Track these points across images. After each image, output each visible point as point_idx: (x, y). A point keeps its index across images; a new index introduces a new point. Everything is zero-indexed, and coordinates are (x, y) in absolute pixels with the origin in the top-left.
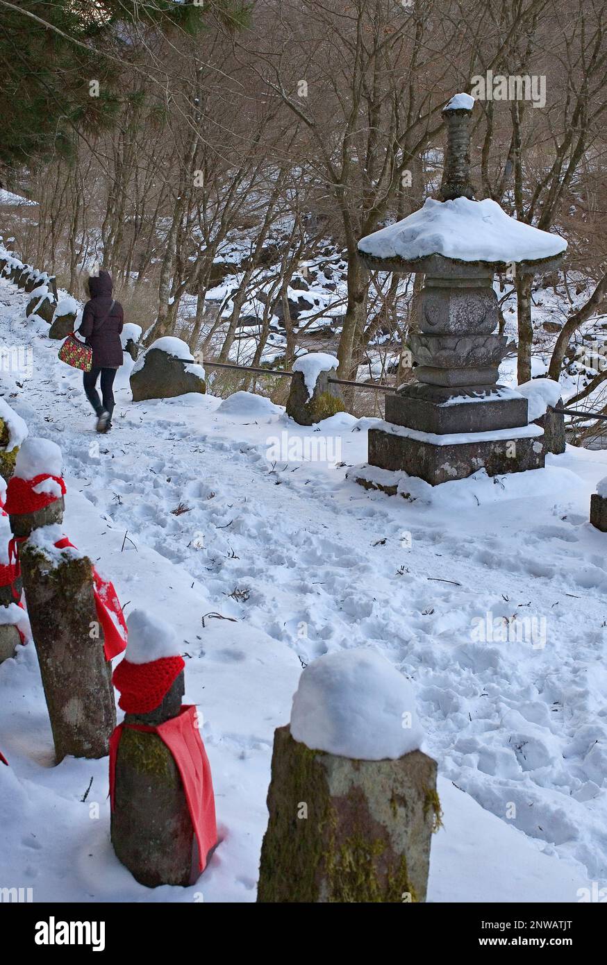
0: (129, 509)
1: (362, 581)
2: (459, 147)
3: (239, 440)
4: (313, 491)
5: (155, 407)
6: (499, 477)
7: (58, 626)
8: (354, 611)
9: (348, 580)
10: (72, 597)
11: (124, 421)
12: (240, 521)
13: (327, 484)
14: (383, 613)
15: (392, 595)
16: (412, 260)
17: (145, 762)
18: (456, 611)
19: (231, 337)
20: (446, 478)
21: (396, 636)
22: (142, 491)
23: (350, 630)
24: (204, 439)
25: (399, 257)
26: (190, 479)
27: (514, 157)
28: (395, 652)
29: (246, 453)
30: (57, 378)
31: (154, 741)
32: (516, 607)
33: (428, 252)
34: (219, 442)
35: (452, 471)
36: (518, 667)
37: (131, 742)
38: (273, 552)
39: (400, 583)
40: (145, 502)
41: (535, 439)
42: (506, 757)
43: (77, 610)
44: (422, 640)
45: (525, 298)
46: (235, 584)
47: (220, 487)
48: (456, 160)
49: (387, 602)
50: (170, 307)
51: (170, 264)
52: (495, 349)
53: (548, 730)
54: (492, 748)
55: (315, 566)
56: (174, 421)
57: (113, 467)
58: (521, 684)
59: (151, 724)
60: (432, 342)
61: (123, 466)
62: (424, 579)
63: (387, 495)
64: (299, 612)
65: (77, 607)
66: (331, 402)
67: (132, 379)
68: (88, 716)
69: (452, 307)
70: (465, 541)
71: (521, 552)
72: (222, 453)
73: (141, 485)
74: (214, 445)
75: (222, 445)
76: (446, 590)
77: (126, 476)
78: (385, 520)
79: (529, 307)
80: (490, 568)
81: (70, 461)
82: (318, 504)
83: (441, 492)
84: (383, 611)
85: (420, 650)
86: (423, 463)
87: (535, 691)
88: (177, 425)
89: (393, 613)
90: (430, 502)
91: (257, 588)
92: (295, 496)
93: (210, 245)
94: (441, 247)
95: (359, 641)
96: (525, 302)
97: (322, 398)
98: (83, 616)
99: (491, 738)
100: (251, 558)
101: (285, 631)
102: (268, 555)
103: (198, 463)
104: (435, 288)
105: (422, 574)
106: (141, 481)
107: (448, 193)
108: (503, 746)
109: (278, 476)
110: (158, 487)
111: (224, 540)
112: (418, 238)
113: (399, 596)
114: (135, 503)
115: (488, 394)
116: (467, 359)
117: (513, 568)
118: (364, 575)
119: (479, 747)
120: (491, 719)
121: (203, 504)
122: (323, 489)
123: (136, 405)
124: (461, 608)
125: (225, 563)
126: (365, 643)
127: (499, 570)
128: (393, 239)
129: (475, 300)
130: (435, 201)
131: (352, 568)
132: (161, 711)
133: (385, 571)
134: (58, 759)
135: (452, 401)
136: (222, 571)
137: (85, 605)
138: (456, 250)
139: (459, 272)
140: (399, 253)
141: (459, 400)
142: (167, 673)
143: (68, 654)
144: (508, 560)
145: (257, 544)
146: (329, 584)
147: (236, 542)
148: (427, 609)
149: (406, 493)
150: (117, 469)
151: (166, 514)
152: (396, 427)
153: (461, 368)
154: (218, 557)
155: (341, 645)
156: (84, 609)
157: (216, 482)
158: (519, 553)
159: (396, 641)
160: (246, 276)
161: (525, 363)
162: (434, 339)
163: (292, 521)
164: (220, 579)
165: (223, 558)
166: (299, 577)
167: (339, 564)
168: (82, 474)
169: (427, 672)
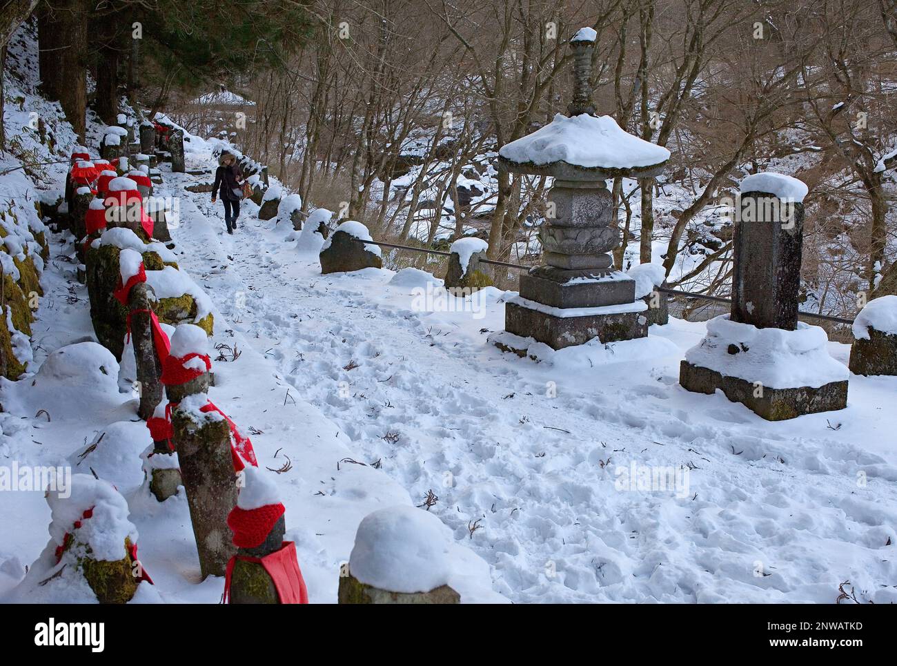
0: (309, 364)
1: (490, 429)
2: (584, 72)
3: (404, 309)
4: (460, 352)
5: (340, 279)
6: (609, 344)
7: (201, 474)
8: (481, 453)
9: (479, 427)
10: (213, 451)
11: (312, 290)
12: (397, 377)
13: (471, 346)
14: (503, 454)
15: (514, 441)
16: (542, 165)
17: (251, 586)
18: (562, 455)
19: (410, 220)
20: (566, 344)
21: (513, 474)
22: (321, 350)
23: (476, 467)
24: (376, 307)
25: (531, 163)
26: (361, 341)
27: (642, 75)
28: (511, 487)
29: (409, 319)
30: (262, 253)
31: (258, 570)
32: (611, 452)
33: (555, 159)
34: (388, 310)
35: (572, 339)
36: (607, 502)
37: (241, 570)
38: (422, 402)
39: (520, 431)
40: (323, 359)
41: (641, 314)
42: (587, 576)
43: (217, 462)
44: (532, 478)
45: (647, 193)
46: (388, 429)
47: (384, 347)
48: (580, 83)
49: (508, 446)
50: (361, 194)
51: (360, 158)
52: (610, 239)
53: (623, 553)
54: (577, 567)
55: (455, 415)
56: (354, 291)
57: (300, 329)
58: (607, 516)
59: (258, 557)
60: (558, 233)
61: (308, 329)
62: (541, 427)
63: (519, 357)
64: (437, 453)
65: (217, 459)
66: (480, 277)
67: (321, 255)
68: (226, 545)
69: (574, 204)
70: (578, 396)
71: (622, 407)
72: (390, 318)
73: (321, 345)
74: (383, 312)
75: (390, 312)
76: (558, 437)
77: (310, 337)
78: (515, 378)
79: (651, 200)
80: (596, 419)
81: (265, 323)
82: (463, 363)
83: (562, 356)
84: (504, 453)
85: (530, 486)
86: (548, 331)
87: (618, 521)
88: (356, 294)
89: (512, 455)
90: (552, 364)
91: (405, 432)
92: (445, 356)
93: (394, 143)
94: (565, 156)
95: (482, 477)
96: (647, 196)
97: (473, 275)
98: (222, 466)
99: (577, 560)
100: (404, 407)
101: (423, 468)
102: (418, 405)
103: (369, 327)
104: (561, 188)
105: (540, 423)
106: (322, 341)
107: (573, 110)
108: (587, 567)
109: (433, 339)
110: (335, 346)
111: (383, 392)
112: (547, 148)
113: (519, 442)
114: (314, 359)
115: (603, 276)
116: (586, 248)
117: (614, 420)
118: (492, 423)
119: (566, 567)
120: (579, 544)
121: (369, 362)
122: (468, 351)
123: (324, 277)
124: (566, 452)
125: (382, 411)
126: (487, 479)
127: (603, 421)
128: (528, 147)
129: (594, 199)
130: (563, 117)
131: (484, 418)
132: (265, 547)
133: (510, 420)
134: (203, 576)
135: (572, 282)
136: (378, 418)
137: (224, 458)
138: (577, 158)
139: (580, 176)
140: (532, 159)
141: (579, 281)
142: (270, 517)
143: (210, 496)
144: (610, 414)
145: (411, 395)
146: (464, 430)
147: (393, 394)
148: (540, 452)
149: (533, 355)
150: (302, 331)
151: (339, 370)
152: (528, 302)
153: (581, 255)
154: (377, 406)
155: (468, 480)
156: (223, 461)
157: (382, 344)
158: (619, 408)
159: (512, 478)
160: (423, 169)
161: (647, 246)
162: (559, 230)
163: (440, 376)
164: (377, 424)
165: (381, 407)
166: (441, 424)
167: (472, 413)
168: (274, 334)
169: (533, 505)
